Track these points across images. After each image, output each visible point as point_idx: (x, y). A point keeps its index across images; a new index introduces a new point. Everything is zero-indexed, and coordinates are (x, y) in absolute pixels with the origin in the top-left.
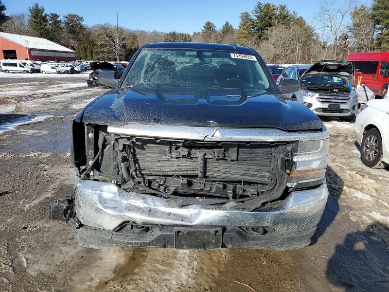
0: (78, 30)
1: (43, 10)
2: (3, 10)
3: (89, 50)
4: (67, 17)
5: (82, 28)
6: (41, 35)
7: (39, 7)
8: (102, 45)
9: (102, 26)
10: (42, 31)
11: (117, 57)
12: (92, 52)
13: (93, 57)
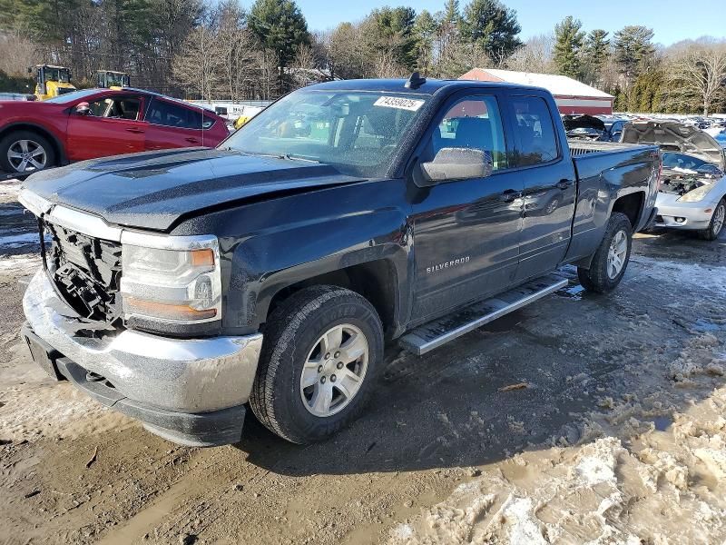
0: (637, 55)
1: (579, 26)
2: (515, 33)
3: (646, 94)
4: (621, 34)
5: (646, 51)
6: (565, 71)
7: (573, 21)
8: (679, 82)
9: (692, 42)
10: (569, 63)
11: (706, 105)
12: (652, 96)
13: (651, 107)
